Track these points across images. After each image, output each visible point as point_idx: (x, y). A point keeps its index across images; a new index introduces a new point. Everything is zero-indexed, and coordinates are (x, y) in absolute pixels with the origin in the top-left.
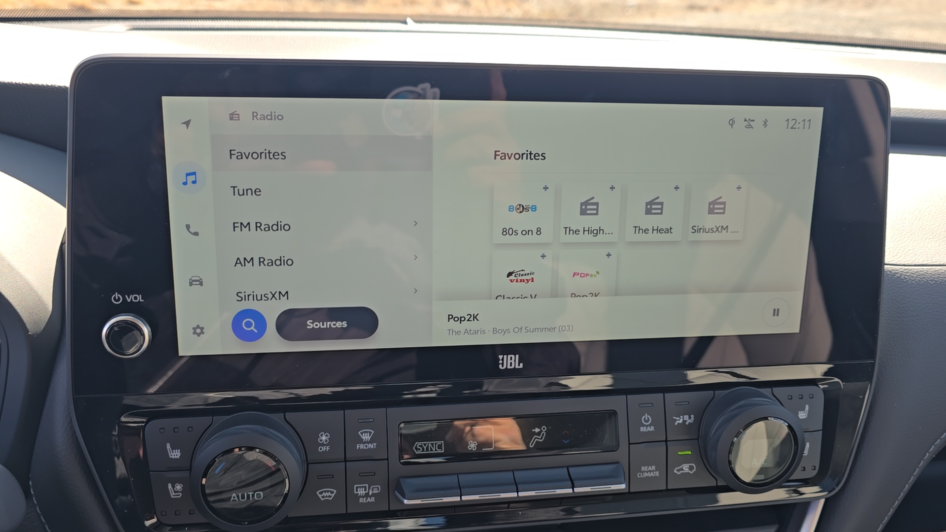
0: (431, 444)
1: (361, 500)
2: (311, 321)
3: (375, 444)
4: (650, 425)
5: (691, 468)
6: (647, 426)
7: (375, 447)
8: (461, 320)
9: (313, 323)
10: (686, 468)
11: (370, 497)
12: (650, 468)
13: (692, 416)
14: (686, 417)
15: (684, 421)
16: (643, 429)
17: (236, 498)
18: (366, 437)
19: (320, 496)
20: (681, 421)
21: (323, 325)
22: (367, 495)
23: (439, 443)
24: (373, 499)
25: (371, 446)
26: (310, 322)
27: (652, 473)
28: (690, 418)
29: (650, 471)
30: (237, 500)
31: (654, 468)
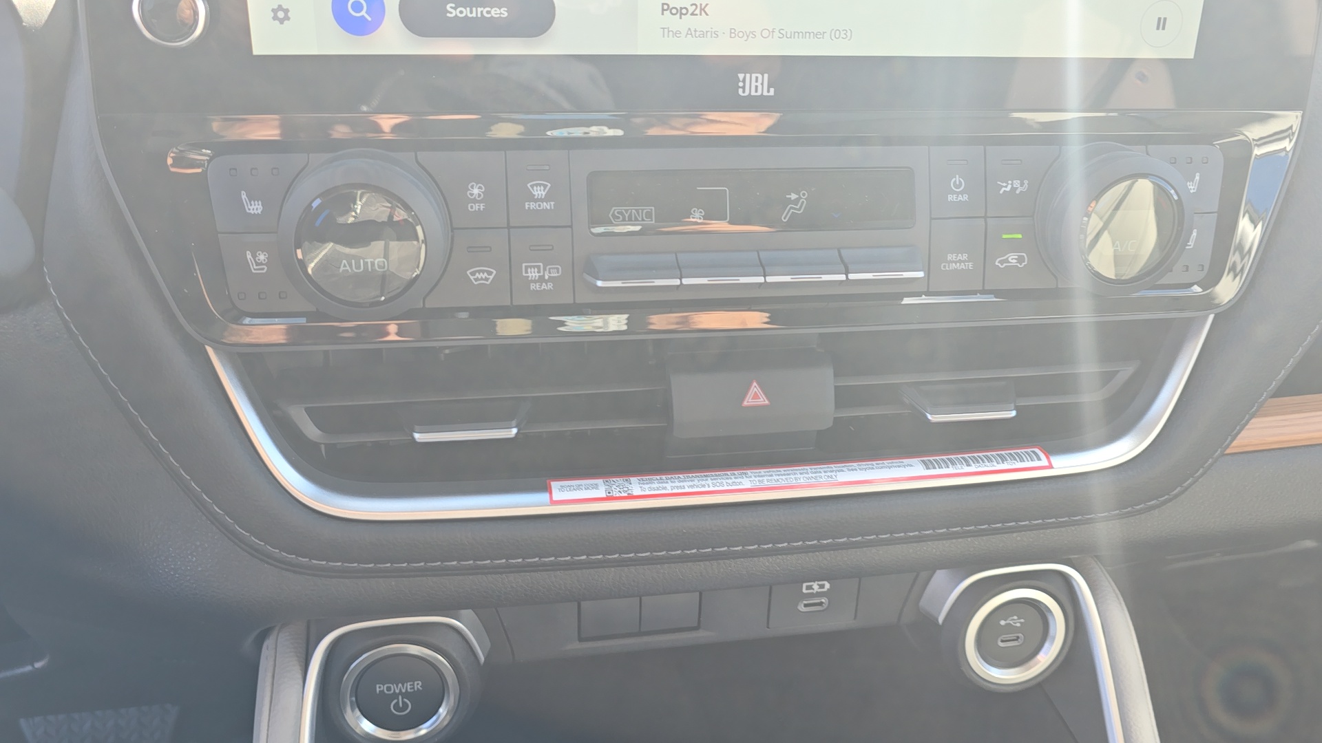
0: (636, 210)
1: (533, 287)
2: (453, 5)
3: (552, 203)
4: (962, 193)
5: (1020, 260)
6: (958, 193)
7: (553, 208)
8: (681, 12)
9: (455, 9)
10: (1012, 258)
11: (546, 282)
12: (960, 257)
13: (1026, 182)
14: (1017, 183)
15: (1014, 189)
16: (950, 198)
17: (348, 268)
18: (539, 192)
19: (472, 278)
20: (1008, 189)
21: (471, 12)
22: (541, 280)
23: (648, 209)
24: (550, 286)
25: (545, 205)
26: (451, 7)
27: (962, 264)
28: (1022, 184)
29: (960, 262)
30: (350, 271)
31: (965, 257)
